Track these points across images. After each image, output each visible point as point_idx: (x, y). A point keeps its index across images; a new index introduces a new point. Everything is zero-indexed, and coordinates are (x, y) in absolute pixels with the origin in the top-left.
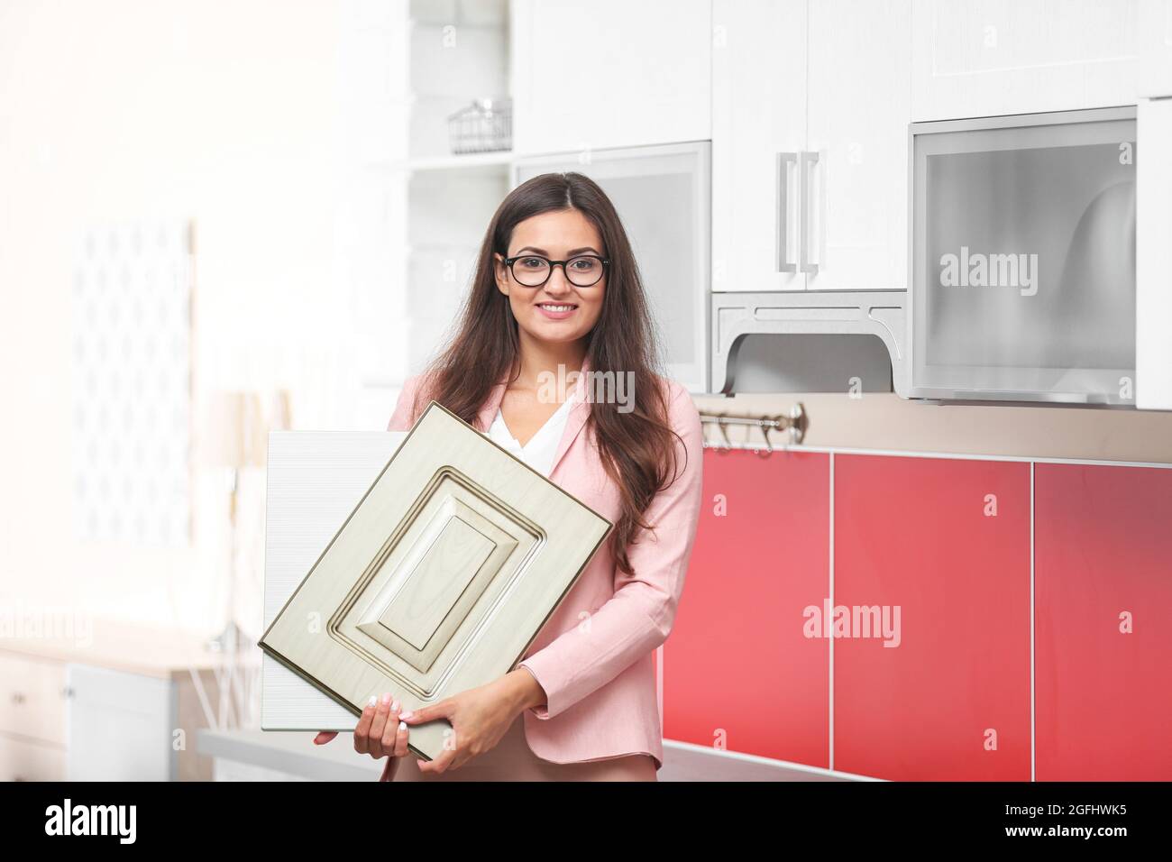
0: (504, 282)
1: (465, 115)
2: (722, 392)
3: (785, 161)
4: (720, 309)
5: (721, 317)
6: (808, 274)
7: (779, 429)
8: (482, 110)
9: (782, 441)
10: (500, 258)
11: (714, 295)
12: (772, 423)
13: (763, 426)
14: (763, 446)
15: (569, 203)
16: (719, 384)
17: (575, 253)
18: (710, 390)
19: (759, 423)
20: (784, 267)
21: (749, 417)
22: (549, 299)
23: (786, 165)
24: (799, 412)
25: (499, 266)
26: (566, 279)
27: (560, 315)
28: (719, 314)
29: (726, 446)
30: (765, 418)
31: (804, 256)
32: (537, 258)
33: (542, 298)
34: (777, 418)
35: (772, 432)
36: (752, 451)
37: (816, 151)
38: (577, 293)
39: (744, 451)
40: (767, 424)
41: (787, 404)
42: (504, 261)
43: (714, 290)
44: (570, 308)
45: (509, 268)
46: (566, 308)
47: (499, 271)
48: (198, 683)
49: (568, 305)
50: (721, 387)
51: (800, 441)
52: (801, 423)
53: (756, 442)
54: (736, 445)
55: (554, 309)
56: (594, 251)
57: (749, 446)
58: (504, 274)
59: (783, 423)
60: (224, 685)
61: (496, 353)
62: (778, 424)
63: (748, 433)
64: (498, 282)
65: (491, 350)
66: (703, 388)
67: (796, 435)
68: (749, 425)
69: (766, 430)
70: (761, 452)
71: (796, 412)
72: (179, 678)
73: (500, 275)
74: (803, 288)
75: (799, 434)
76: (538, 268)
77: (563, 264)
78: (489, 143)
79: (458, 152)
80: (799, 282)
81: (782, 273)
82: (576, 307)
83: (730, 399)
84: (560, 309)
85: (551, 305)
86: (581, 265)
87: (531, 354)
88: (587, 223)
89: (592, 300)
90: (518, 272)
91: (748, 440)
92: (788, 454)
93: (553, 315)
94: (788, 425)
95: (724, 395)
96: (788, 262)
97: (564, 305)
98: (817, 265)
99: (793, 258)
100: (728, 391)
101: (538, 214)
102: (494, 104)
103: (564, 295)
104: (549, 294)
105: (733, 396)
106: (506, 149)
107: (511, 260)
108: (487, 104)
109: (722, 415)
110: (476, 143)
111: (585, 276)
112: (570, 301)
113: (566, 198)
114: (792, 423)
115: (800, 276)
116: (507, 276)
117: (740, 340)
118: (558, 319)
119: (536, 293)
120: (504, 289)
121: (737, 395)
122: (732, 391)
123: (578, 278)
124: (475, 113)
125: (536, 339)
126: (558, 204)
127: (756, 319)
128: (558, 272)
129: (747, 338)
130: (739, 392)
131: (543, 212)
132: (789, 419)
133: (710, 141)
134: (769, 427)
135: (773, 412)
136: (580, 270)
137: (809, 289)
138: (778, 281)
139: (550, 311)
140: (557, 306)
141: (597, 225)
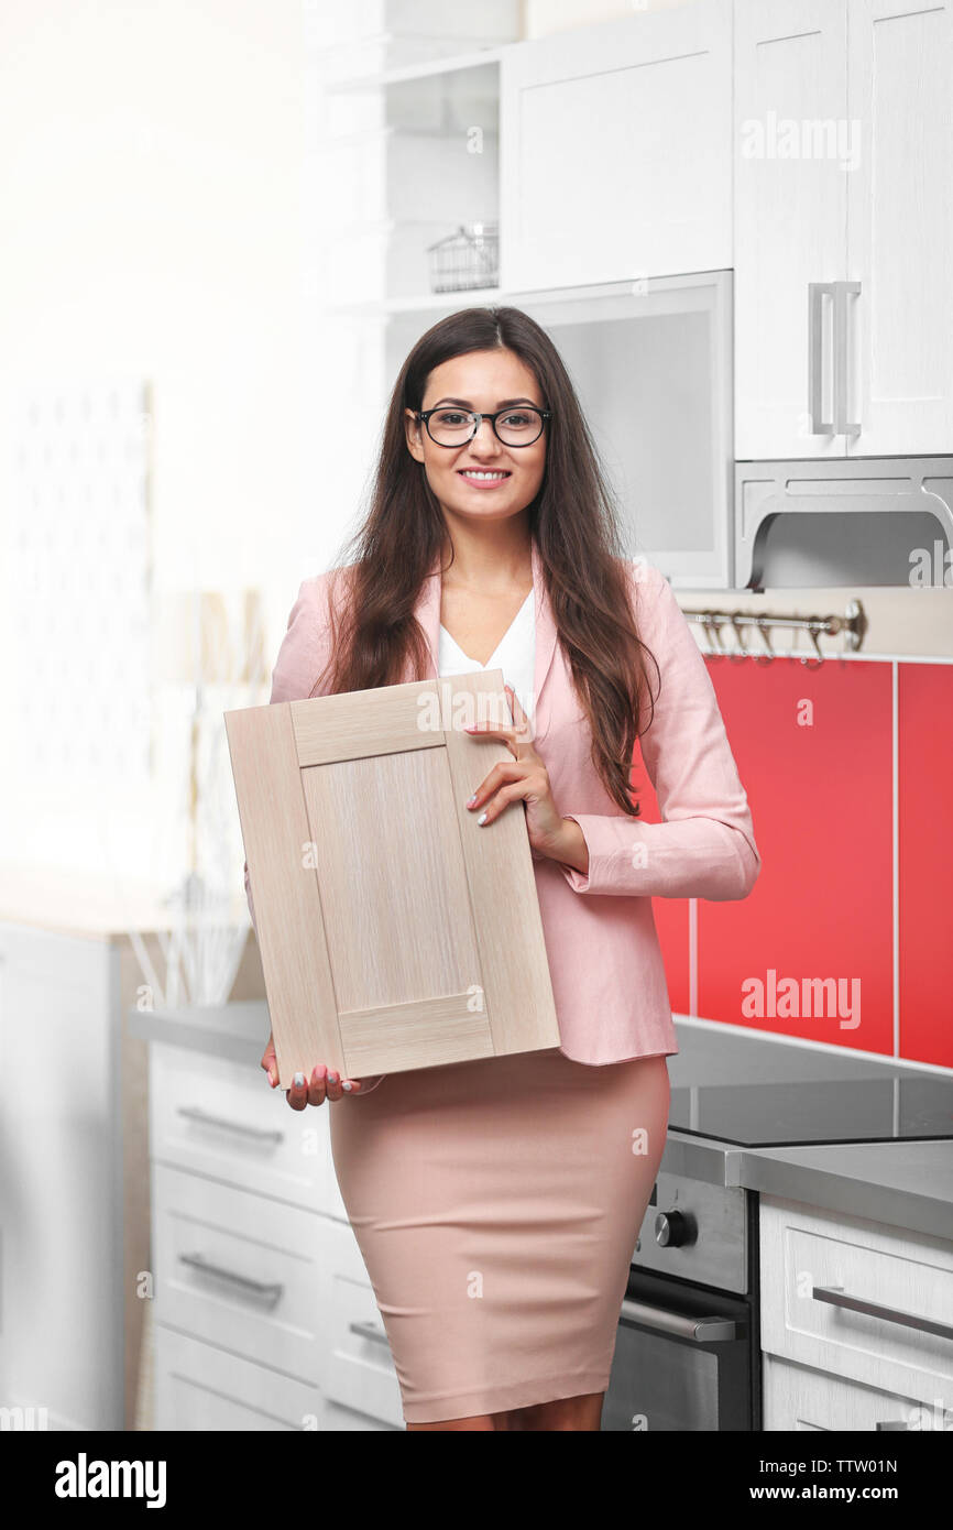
0: (418, 446)
1: (448, 244)
2: (748, 587)
3: (817, 293)
4: (744, 482)
5: (746, 491)
6: (849, 436)
7: (831, 632)
8: (471, 239)
9: (835, 648)
10: (412, 415)
11: (738, 465)
12: (822, 626)
13: (811, 629)
14: (813, 655)
15: (500, 342)
16: (744, 576)
17: (508, 405)
18: (733, 583)
19: (806, 625)
20: (819, 428)
21: (796, 618)
22: (474, 464)
23: (821, 297)
24: (856, 612)
25: (412, 425)
26: (496, 439)
27: (488, 484)
28: (743, 489)
29: (768, 653)
30: (814, 619)
31: (841, 412)
32: (458, 413)
33: (465, 462)
34: (828, 619)
35: (823, 638)
36: (798, 660)
37: (858, 280)
38: (509, 456)
39: (792, 661)
40: (819, 625)
41: (839, 601)
42: (417, 417)
43: (737, 458)
44: (501, 476)
45: (423, 424)
46: (495, 475)
47: (411, 432)
48: (140, 950)
49: (498, 471)
50: (747, 581)
51: (857, 648)
52: (858, 625)
53: (806, 651)
54: (780, 653)
55: (480, 476)
56: (531, 403)
57: (796, 654)
58: (418, 435)
59: (835, 625)
60: (172, 957)
61: (420, 533)
62: (828, 626)
63: (796, 637)
64: (409, 445)
65: (412, 530)
66: (724, 582)
67: (852, 640)
68: (796, 628)
69: (815, 635)
70: (809, 661)
71: (852, 611)
72: (119, 941)
73: (413, 437)
74: (843, 455)
75: (856, 638)
76: (459, 426)
77: (491, 419)
78: (477, 278)
79: (440, 291)
80: (838, 446)
81: (817, 436)
82: (508, 474)
83: (758, 596)
84: (489, 476)
85: (477, 471)
86: (515, 421)
87: (461, 540)
88: (522, 368)
89: (529, 466)
90: (436, 429)
91: (795, 647)
92: (843, 663)
93: (480, 484)
94: (842, 627)
95: (751, 590)
96: (824, 421)
97: (493, 472)
98: (859, 425)
99: (828, 418)
100: (756, 585)
101: (460, 355)
102: (486, 230)
103: (493, 458)
104: (474, 457)
105: (762, 591)
106: (494, 286)
107: (426, 413)
108: (478, 230)
109: (763, 616)
110: (463, 279)
111: (518, 434)
112: (502, 465)
113: (496, 335)
114: (847, 625)
115: (840, 439)
116: (421, 438)
117: (769, 521)
118: (486, 489)
119: (458, 455)
120: (418, 454)
121: (767, 591)
122: (761, 586)
123: (510, 436)
124: (462, 241)
125: (464, 518)
126: (485, 344)
127: (788, 495)
128: (484, 430)
129: (779, 518)
130: (769, 587)
131: (468, 352)
132: (842, 621)
133: (732, 270)
134: (819, 631)
135: (823, 613)
136: (513, 427)
137: (851, 455)
138: (812, 446)
139: (477, 480)
140: (485, 472)
141: (535, 370)
